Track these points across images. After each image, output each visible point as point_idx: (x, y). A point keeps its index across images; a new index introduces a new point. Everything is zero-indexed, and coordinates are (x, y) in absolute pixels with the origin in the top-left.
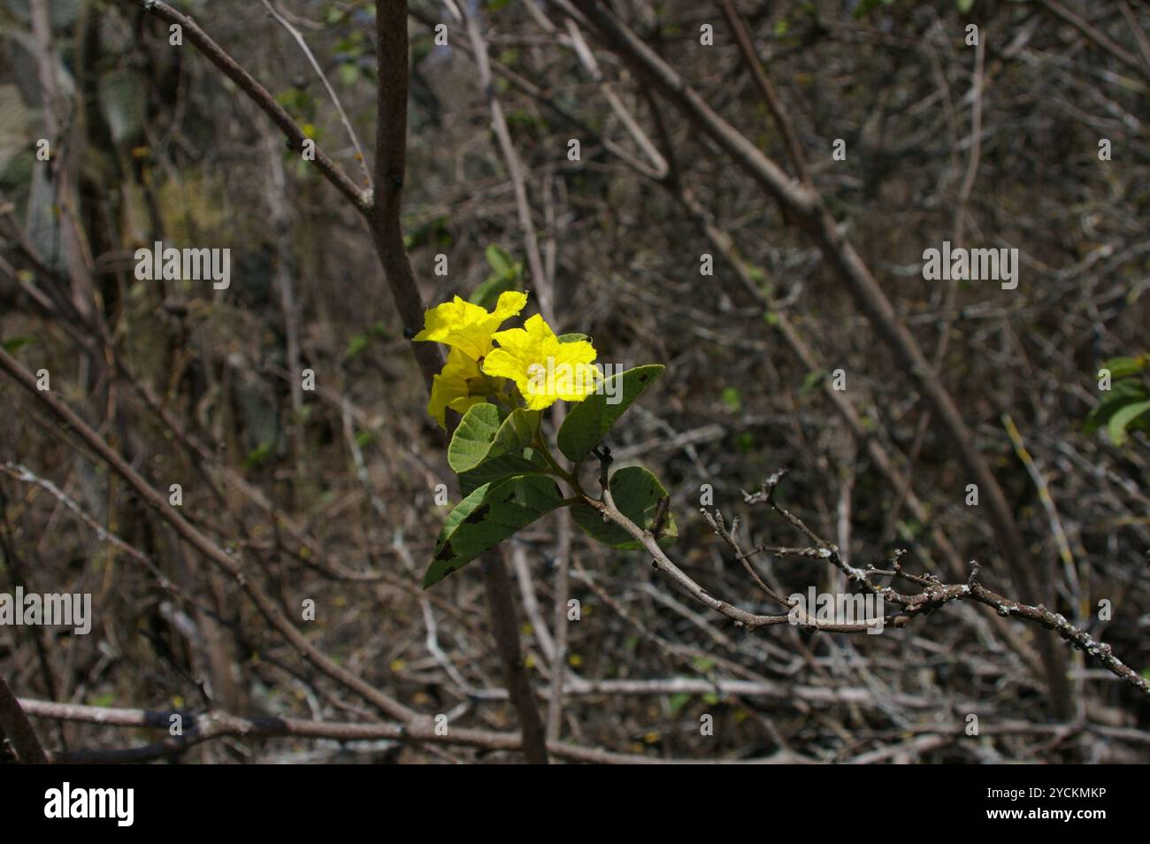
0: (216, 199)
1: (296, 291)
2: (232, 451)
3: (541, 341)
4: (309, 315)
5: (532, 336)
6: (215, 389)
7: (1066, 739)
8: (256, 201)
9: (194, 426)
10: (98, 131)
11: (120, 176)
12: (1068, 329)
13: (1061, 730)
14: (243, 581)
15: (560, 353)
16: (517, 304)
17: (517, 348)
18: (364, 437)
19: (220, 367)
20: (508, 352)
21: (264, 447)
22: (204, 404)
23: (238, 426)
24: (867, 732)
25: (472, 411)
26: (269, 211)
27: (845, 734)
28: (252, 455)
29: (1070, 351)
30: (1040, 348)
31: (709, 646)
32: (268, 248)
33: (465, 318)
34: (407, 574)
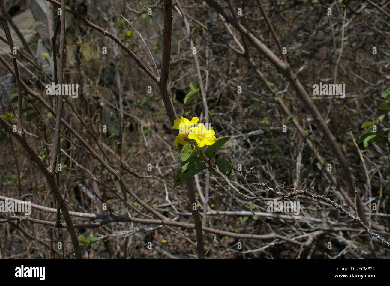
1: (122, 80)
4: (126, 88)
14: (120, 179)
15: (207, 133)
16: (196, 121)
25: (185, 146)
34: (160, 176)
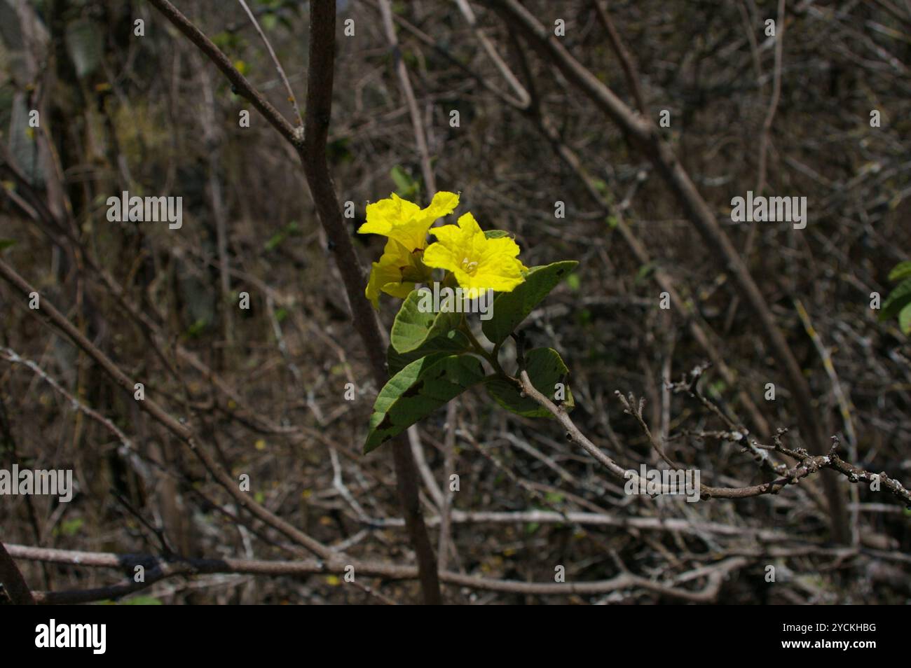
0: (159, 123)
1: (224, 196)
2: (175, 325)
3: (472, 236)
4: (234, 215)
5: (464, 233)
6: (162, 275)
7: (847, 560)
8: (192, 125)
9: (145, 305)
10: (65, 69)
11: (83, 105)
12: (844, 230)
13: (842, 553)
14: (193, 446)
15: (488, 248)
16: (449, 204)
17: (452, 243)
18: (281, 314)
19: (166, 258)
20: (445, 246)
21: (200, 323)
22: (153, 289)
23: (179, 305)
24: (687, 555)
25: (411, 298)
26: (203, 132)
27: (670, 556)
28: (193, 329)
29: (846, 248)
30: (821, 245)
31: (559, 483)
32: (201, 161)
33: (402, 213)
34: (317, 425)
